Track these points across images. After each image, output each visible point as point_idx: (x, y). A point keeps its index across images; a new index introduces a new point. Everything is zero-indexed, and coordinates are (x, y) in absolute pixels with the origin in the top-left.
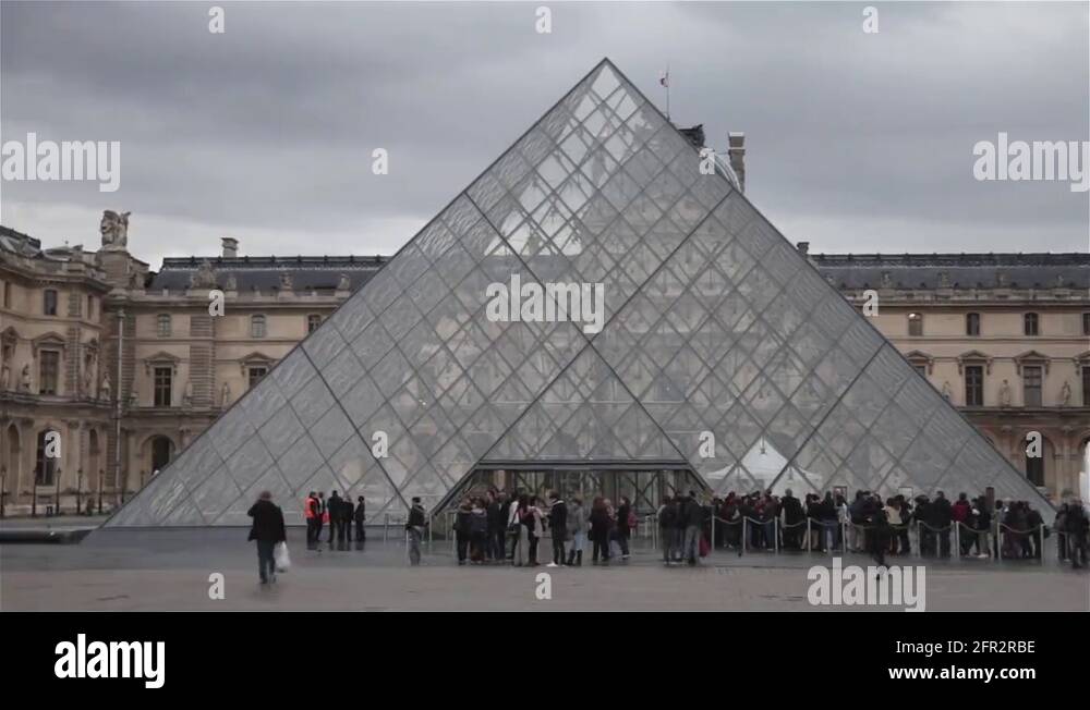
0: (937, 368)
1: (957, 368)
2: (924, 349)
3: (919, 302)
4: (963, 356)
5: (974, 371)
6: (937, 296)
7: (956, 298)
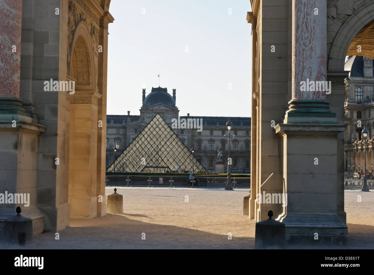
0: (216, 142)
1: (220, 142)
2: (213, 138)
3: (212, 128)
4: (221, 140)
5: (223, 142)
6: (216, 127)
7: (220, 127)
